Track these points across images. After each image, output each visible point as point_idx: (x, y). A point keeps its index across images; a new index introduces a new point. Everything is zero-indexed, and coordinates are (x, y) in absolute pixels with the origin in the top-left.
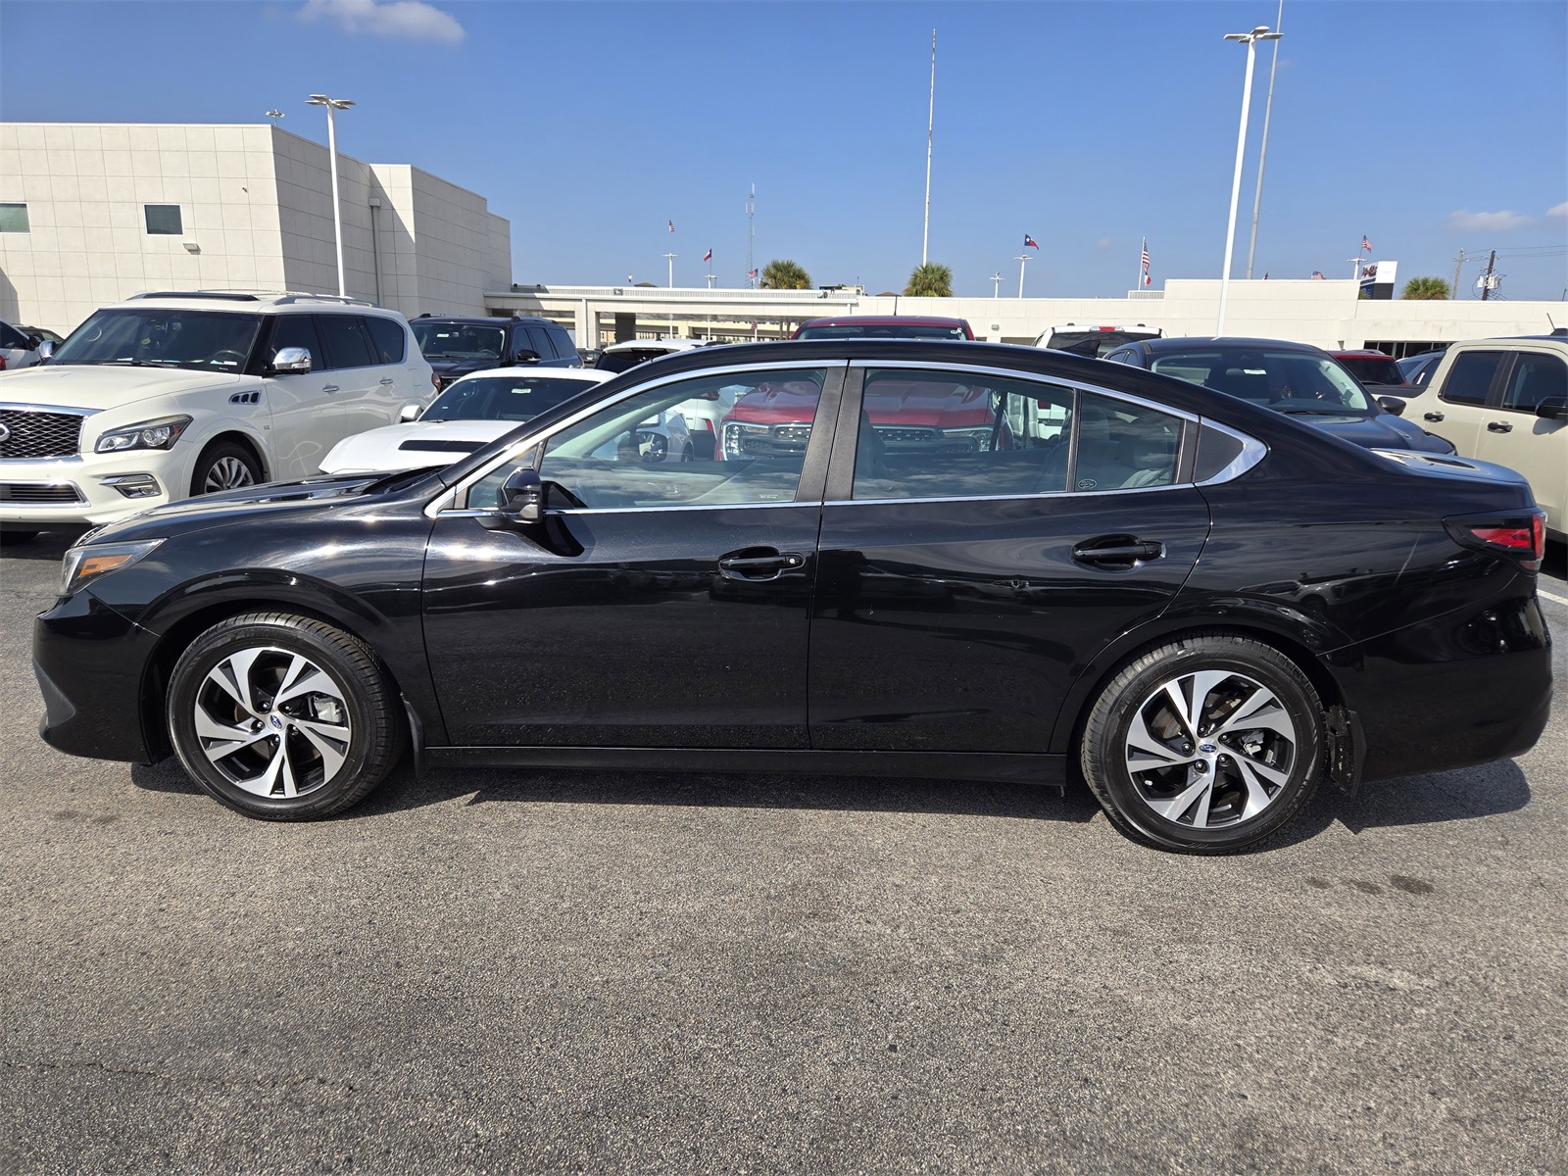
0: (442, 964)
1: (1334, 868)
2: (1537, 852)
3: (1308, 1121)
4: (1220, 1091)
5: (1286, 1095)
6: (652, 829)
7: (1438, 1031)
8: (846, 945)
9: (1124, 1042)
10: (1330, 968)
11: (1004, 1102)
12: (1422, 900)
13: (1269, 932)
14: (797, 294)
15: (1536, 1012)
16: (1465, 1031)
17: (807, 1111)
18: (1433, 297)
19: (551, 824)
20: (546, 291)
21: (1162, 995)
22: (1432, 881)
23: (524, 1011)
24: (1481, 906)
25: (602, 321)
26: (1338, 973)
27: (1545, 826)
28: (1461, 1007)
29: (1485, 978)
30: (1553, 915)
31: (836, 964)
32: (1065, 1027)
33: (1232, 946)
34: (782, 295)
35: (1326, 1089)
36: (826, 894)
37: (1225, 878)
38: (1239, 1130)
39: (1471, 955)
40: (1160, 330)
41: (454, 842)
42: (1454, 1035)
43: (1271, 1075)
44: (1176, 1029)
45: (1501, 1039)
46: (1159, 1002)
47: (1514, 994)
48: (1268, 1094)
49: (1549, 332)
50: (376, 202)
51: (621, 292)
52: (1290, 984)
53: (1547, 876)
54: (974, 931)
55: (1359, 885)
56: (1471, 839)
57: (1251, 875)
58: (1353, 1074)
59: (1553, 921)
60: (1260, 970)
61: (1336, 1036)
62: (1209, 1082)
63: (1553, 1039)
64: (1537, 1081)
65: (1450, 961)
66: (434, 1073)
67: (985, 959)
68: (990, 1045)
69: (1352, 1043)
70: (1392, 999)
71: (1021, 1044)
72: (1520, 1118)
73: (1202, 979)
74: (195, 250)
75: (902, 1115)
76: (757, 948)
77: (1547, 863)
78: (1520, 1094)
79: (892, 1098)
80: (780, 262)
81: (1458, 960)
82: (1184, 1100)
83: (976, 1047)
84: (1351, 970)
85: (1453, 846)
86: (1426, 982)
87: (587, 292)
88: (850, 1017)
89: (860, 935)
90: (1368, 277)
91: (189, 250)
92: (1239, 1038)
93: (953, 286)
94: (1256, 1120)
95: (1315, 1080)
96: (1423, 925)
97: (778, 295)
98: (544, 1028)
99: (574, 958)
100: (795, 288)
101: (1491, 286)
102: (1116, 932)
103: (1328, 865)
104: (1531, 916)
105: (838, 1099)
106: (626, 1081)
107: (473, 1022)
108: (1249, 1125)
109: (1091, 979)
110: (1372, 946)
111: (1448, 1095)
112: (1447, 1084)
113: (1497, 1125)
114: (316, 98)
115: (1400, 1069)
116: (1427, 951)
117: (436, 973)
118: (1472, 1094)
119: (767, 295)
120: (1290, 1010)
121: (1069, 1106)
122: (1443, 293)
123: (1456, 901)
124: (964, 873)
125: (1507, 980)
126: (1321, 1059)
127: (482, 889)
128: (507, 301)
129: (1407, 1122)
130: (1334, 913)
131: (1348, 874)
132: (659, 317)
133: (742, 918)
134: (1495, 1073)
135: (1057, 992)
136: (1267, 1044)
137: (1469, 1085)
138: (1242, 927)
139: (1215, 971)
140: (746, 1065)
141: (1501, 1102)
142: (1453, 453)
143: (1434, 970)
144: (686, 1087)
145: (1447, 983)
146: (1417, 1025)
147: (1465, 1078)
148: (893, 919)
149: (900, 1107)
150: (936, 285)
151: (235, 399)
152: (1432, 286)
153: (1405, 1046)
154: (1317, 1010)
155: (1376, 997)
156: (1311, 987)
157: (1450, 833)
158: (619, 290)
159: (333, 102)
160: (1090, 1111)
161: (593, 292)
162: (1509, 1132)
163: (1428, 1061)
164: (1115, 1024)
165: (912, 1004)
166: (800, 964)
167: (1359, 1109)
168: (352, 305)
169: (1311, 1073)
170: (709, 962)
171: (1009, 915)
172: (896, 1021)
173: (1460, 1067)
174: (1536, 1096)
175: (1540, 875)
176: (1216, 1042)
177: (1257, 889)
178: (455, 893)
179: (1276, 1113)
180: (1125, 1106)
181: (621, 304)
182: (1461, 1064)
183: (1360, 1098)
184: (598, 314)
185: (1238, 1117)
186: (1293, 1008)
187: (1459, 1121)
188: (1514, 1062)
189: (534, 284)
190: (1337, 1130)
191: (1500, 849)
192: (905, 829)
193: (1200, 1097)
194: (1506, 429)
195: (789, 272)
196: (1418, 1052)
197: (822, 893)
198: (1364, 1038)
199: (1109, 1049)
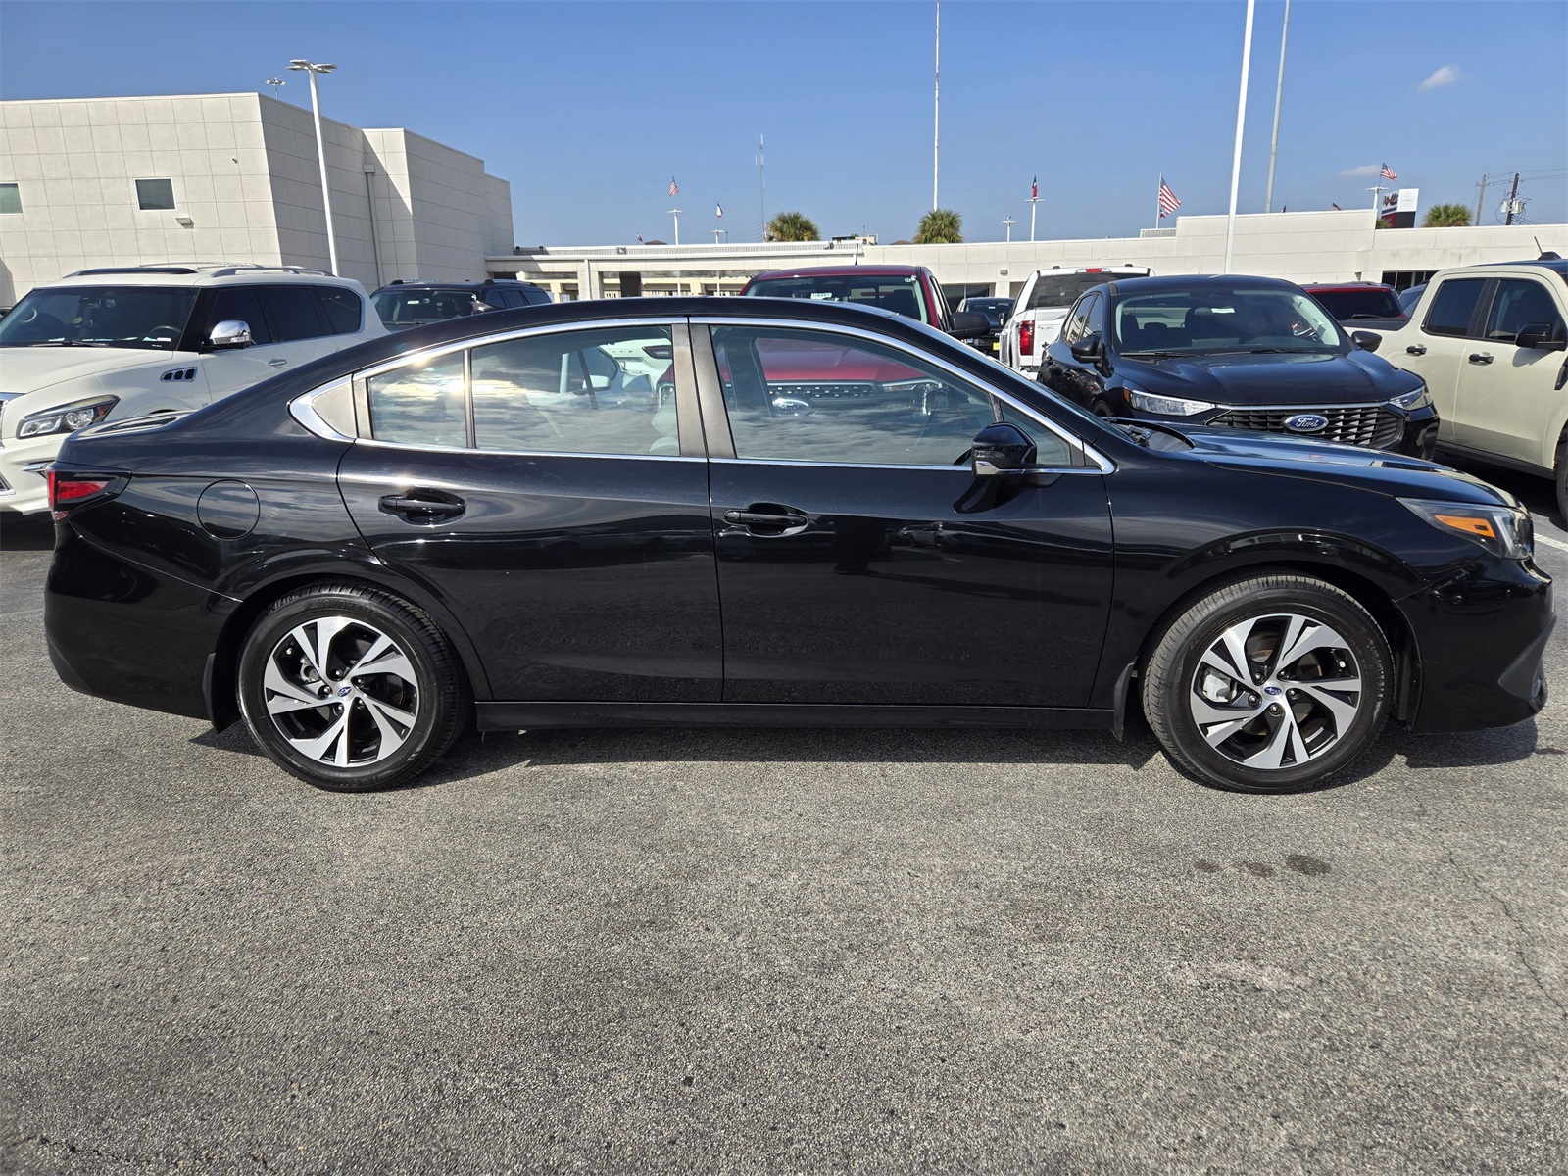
0: (223, 996)
1: (1229, 848)
2: (1454, 823)
3: (1126, 1155)
4: (1037, 1120)
5: (1110, 1123)
6: (506, 830)
7: (1298, 1039)
8: (674, 958)
9: (946, 1064)
10: (1195, 966)
11: (792, 1144)
12: (1315, 882)
13: (1140, 925)
14: (805, 246)
15: (1413, 1013)
16: (1329, 1039)
17: (569, 1163)
18: (1455, 224)
19: (400, 827)
20: (546, 253)
21: (1003, 1005)
22: (1331, 860)
23: (294, 1050)
24: (1379, 888)
25: (606, 281)
26: (1203, 972)
27: (1469, 793)
28: (1331, 1010)
29: (1365, 974)
30: (1457, 896)
31: (656, 981)
32: (887, 1047)
33: (1096, 944)
34: (788, 248)
35: (1157, 1115)
36: (671, 898)
37: (1108, 863)
38: (1046, 1168)
39: (1356, 947)
40: (1149, 270)
41: (288, 851)
42: (1314, 1045)
43: (1099, 1098)
44: (1008, 1046)
45: (1367, 1048)
46: (997, 1014)
47: (1393, 992)
48: (1090, 1121)
49: (1536, 256)
50: (370, 168)
51: (625, 251)
52: (1147, 987)
53: (1460, 851)
54: (819, 936)
55: (1250, 866)
56: (1385, 810)
57: (1136, 860)
58: (1191, 1095)
59: (1455, 904)
60: (1118, 971)
61: (1183, 1048)
62: (1027, 1109)
63: (1424, 1045)
64: (1396, 1097)
65: (1330, 955)
66: (168, 1129)
67: (822, 969)
68: (798, 1073)
69: (1198, 1056)
70: (1256, 1001)
71: (832, 1071)
72: (1367, 1144)
73: (1053, 984)
74: (189, 224)
75: (674, 1163)
76: (576, 966)
77: (1463, 836)
78: (1373, 1114)
79: (669, 1142)
80: (786, 214)
81: (1339, 953)
82: (994, 1133)
83: (782, 1075)
84: (1218, 968)
85: (1364, 818)
86: (1298, 980)
87: (591, 252)
88: (652, 1044)
89: (694, 945)
90: (1389, 206)
91: (183, 225)
92: (1075, 1053)
93: (962, 232)
94: (1068, 1155)
95: (1147, 1104)
96: (1311, 911)
97: (783, 248)
98: (309, 1071)
99: (370, 983)
100: (803, 240)
101: (1516, 209)
102: (973, 931)
103: (1223, 845)
104: (1432, 898)
105: (609, 1146)
106: (378, 1132)
107: (232, 1066)
108: (1059, 1163)
109: (931, 988)
110: (1248, 939)
111: (1292, 1118)
112: (1294, 1104)
113: (1340, 1154)
114: (297, 63)
115: (1245, 1087)
116: (1307, 943)
117: (213, 1007)
118: (1319, 1116)
119: (773, 249)
120: (1140, 1018)
121: (864, 1145)
122: (1465, 219)
123: (1352, 883)
124: (828, 868)
125: (1389, 976)
126: (1159, 1077)
127: (298, 906)
128: (508, 264)
129: (1238, 1154)
130: (1216, 900)
131: (1242, 855)
132: (667, 274)
133: (572, 930)
134: (1351, 1089)
135: (889, 1006)
136: (1104, 1060)
137: (1319, 1105)
138: (1113, 922)
139: (1070, 974)
140: (519, 1109)
141: (1350, 1125)
142: (1423, 388)
143: (1310, 965)
144: (444, 1138)
145: (1321, 981)
146: (1275, 1033)
147: (1315, 1097)
148: (736, 924)
149: (675, 1154)
150: (946, 231)
151: (168, 377)
152: (1454, 213)
153: (1257, 1059)
154: (1169, 1017)
155: (1238, 999)
156: (1170, 989)
157: (1364, 804)
158: (623, 249)
159: (315, 66)
160: (885, 1150)
161: (596, 252)
162: (1351, 1163)
163: (1279, 1077)
164: (943, 1042)
165: (727, 1025)
166: (617, 983)
167: (1188, 1139)
168: (302, 275)
169: (1144, 1095)
170: (518, 985)
171: (863, 915)
172: (701, 1048)
173: (1313, 1083)
174: (1390, 1117)
175: (1452, 849)
176: (1048, 1060)
177: (1140, 875)
178: (268, 911)
179: (1093, 1145)
180: (926, 1143)
181: (624, 263)
182: (1315, 1080)
183: (1192, 1124)
184: (601, 275)
185: (1048, 1152)
186: (1144, 1015)
187: (1297, 1150)
188: (1374, 1076)
189: (536, 246)
190: (1157, 1165)
191: (1415, 821)
192: (779, 818)
193: (1013, 1128)
194: (1487, 360)
195: (795, 224)
196: (1270, 1066)
197: (668, 896)
198: (1214, 1048)
199: (927, 1073)
